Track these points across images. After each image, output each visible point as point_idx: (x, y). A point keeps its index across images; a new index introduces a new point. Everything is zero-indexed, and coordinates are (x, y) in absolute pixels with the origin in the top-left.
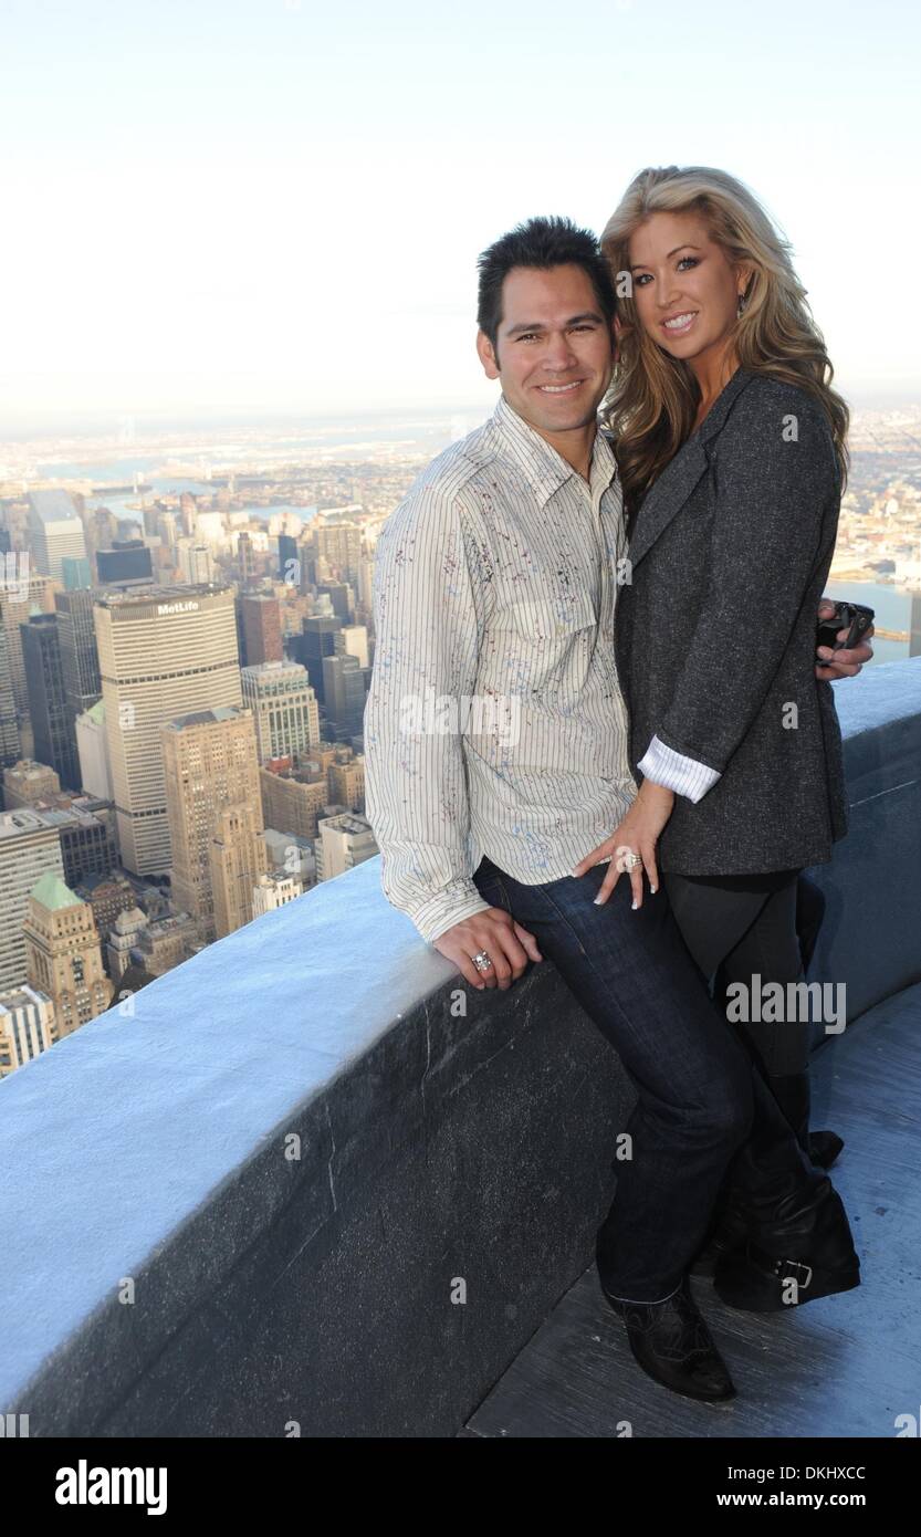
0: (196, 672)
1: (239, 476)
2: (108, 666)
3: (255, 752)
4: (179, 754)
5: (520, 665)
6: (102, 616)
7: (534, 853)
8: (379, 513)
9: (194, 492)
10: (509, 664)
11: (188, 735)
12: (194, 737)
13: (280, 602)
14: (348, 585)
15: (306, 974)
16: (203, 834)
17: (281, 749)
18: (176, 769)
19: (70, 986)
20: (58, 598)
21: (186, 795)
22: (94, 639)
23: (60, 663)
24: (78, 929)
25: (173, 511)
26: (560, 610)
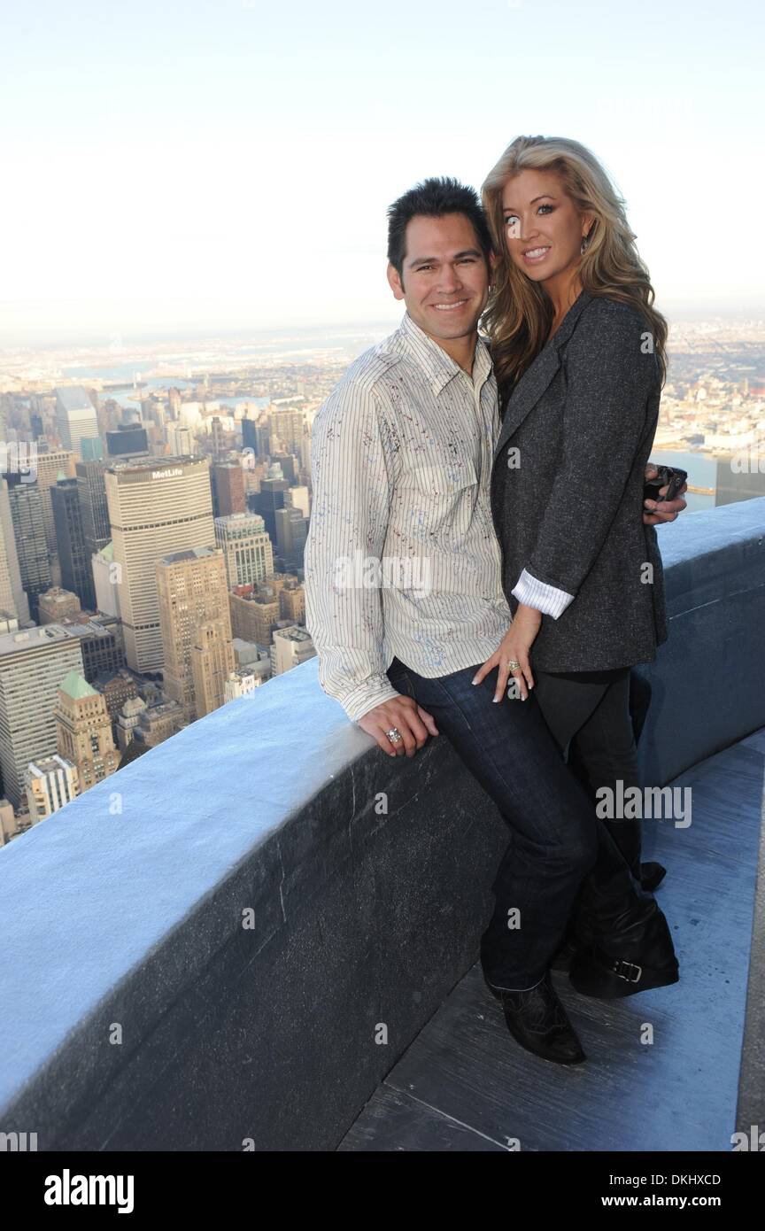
0: (181, 521)
1: (212, 375)
2: (116, 517)
3: (225, 580)
4: (169, 582)
5: (420, 514)
6: (111, 480)
7: (432, 654)
8: (316, 402)
9: (178, 387)
10: (412, 513)
11: (176, 568)
12: (180, 570)
13: (244, 469)
14: (294, 456)
16: (187, 642)
17: (245, 578)
18: (167, 593)
19: (89, 755)
20: (78, 466)
21: (174, 612)
22: (105, 498)
23: (80, 516)
24: (95, 713)
25: (163, 401)
26: (451, 473)
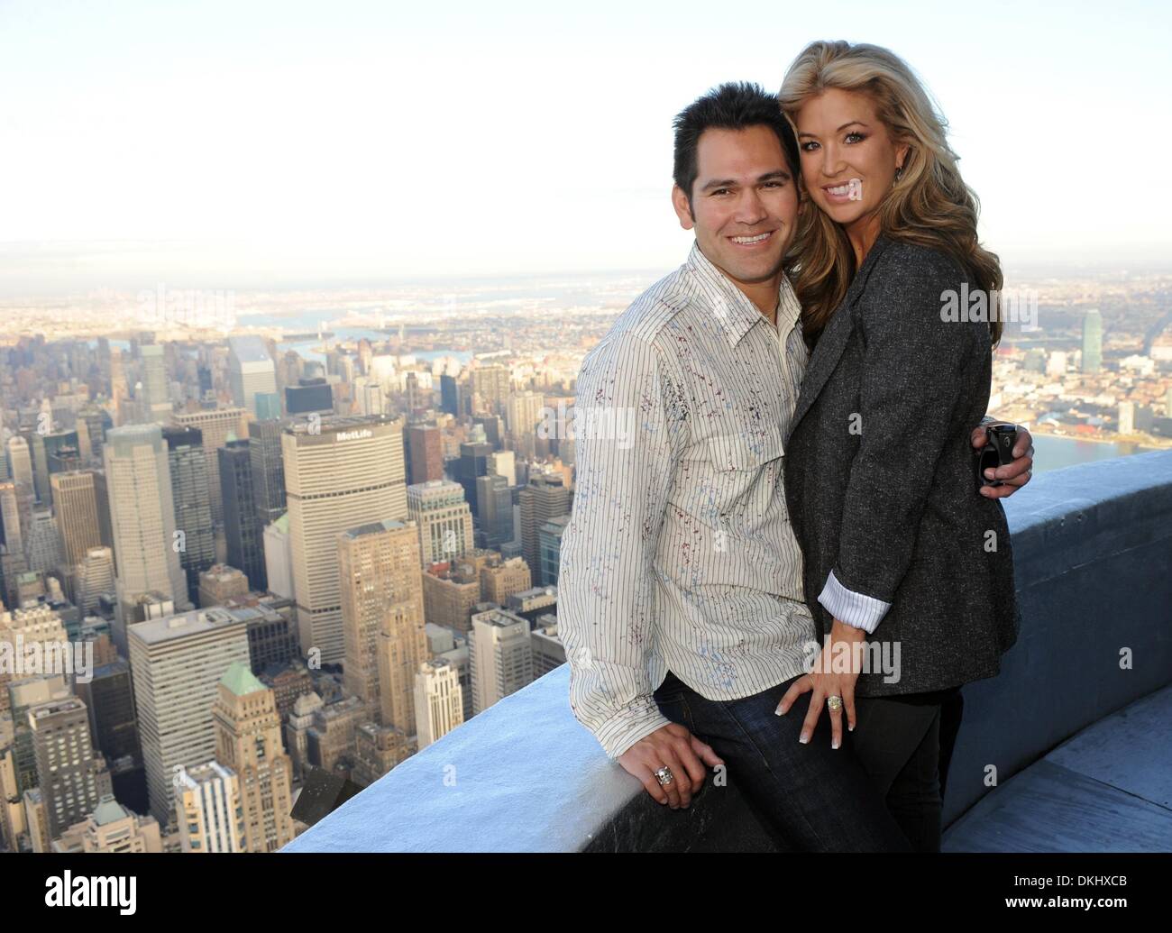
0: (368, 489)
1: (407, 325)
2: (293, 484)
3: (418, 557)
4: (352, 559)
5: (711, 492)
6: (289, 442)
7: (718, 672)
8: (524, 357)
9: (371, 338)
10: (702, 490)
11: (361, 543)
12: (366, 545)
13: (442, 430)
14: (499, 417)
15: (497, 793)
16: (372, 628)
17: (440, 554)
18: (350, 572)
19: (253, 762)
20: (251, 426)
21: (358, 594)
22: (281, 462)
23: (251, 482)
24: (261, 711)
25: (352, 354)
26: (752, 443)
